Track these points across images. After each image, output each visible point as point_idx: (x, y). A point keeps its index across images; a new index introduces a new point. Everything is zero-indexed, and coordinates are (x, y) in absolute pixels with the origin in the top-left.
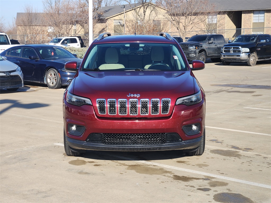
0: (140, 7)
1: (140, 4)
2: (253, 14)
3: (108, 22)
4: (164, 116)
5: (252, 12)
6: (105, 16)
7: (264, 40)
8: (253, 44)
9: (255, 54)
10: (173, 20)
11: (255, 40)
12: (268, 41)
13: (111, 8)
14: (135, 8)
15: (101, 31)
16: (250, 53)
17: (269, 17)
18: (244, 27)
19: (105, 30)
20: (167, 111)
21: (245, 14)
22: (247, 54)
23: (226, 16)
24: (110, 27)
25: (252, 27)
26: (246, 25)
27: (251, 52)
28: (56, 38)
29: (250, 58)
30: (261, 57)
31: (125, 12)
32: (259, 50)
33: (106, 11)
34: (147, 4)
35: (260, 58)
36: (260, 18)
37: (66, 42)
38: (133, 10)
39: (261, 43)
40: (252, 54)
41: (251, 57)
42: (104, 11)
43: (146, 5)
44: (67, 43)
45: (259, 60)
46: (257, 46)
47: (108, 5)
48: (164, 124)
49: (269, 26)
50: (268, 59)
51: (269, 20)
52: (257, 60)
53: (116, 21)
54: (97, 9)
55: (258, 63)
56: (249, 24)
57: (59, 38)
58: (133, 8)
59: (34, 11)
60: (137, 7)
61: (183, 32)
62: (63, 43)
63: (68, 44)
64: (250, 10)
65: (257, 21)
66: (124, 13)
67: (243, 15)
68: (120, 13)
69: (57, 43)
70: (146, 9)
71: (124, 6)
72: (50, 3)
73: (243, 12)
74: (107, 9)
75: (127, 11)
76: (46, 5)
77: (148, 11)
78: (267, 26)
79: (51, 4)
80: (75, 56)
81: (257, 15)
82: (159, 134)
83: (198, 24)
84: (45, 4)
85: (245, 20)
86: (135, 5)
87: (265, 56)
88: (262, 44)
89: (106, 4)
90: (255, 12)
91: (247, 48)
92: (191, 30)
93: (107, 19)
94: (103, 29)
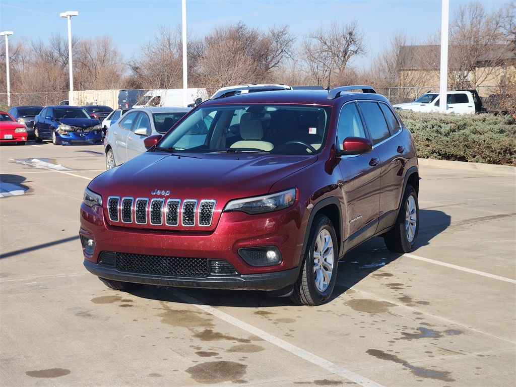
4: (204, 229)
20: (209, 220)
28: (429, 94)
48: (201, 242)
59: (408, 43)
82: (198, 259)
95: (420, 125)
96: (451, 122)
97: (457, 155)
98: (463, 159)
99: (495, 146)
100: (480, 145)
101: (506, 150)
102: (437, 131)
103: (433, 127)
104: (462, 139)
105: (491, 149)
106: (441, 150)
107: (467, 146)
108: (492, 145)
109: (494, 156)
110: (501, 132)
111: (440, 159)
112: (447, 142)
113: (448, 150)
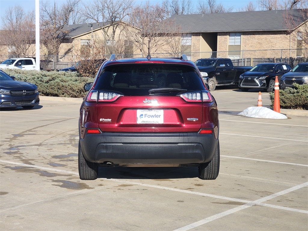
0: (109, 27)
1: (108, 23)
2: (229, 36)
3: (74, 42)
5: (228, 33)
6: (71, 35)
7: (223, 64)
8: (211, 68)
9: (214, 79)
10: (136, 42)
11: (215, 64)
12: (228, 65)
13: (80, 26)
14: (103, 27)
15: (67, 52)
16: (208, 78)
17: (246, 40)
18: (220, 50)
19: (71, 50)
21: (220, 36)
22: (206, 78)
23: (201, 37)
24: (76, 48)
25: (227, 50)
26: (222, 47)
27: (210, 76)
28: (10, 59)
29: (209, 83)
30: (221, 81)
31: (93, 32)
32: (219, 75)
33: (74, 30)
34: (117, 23)
35: (220, 83)
36: (236, 40)
37: (20, 63)
38: (101, 29)
39: (220, 67)
40: (212, 79)
41: (209, 81)
42: (72, 29)
43: (115, 24)
44: (21, 65)
45: (219, 85)
46: (216, 70)
47: (76, 23)
49: (246, 49)
50: (228, 84)
51: (245, 43)
52: (217, 85)
53: (84, 41)
54: (62, 27)
55: (217, 88)
56: (225, 47)
57: (13, 59)
58: (102, 26)
60: (105, 27)
61: (146, 54)
62: (17, 65)
63: (23, 66)
64: (226, 32)
65: (233, 44)
66: (91, 32)
67: (218, 37)
68: (88, 32)
69: (10, 64)
70: (116, 28)
71: (92, 25)
72: (10, 19)
73: (218, 34)
74: (74, 28)
75: (95, 30)
76: (5, 22)
77: (118, 31)
78: (244, 49)
79: (11, 21)
80: (13, 78)
81: (233, 38)
83: (163, 46)
84: (4, 20)
85: (221, 42)
86: (104, 24)
87: (225, 81)
88: (222, 68)
89: (74, 21)
90: (231, 34)
91: (205, 73)
92: (156, 53)
93: (73, 39)
94: (69, 50)
95: (30, 77)
96: (49, 76)
97: (53, 93)
98: (56, 95)
99: (75, 88)
100: (66, 87)
101: (81, 90)
102: (41, 81)
103: (38, 78)
104: (56, 84)
105: (73, 90)
106: (44, 91)
107: (59, 89)
108: (73, 88)
109: (74, 93)
110: (76, 81)
111: (43, 96)
112: (47, 86)
113: (48, 91)
